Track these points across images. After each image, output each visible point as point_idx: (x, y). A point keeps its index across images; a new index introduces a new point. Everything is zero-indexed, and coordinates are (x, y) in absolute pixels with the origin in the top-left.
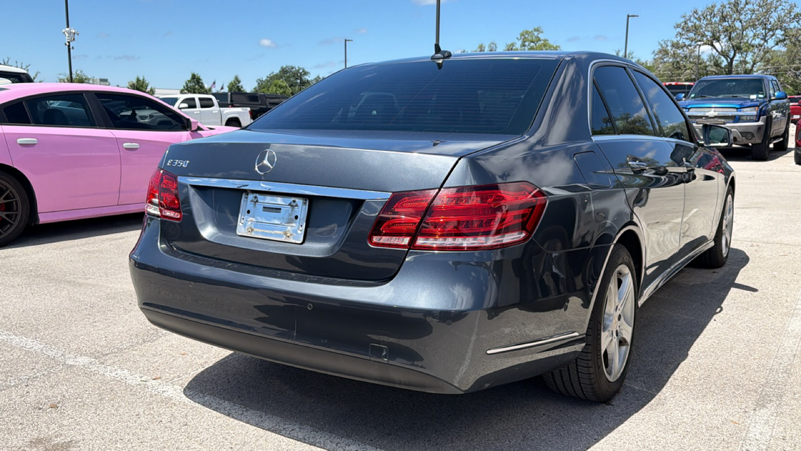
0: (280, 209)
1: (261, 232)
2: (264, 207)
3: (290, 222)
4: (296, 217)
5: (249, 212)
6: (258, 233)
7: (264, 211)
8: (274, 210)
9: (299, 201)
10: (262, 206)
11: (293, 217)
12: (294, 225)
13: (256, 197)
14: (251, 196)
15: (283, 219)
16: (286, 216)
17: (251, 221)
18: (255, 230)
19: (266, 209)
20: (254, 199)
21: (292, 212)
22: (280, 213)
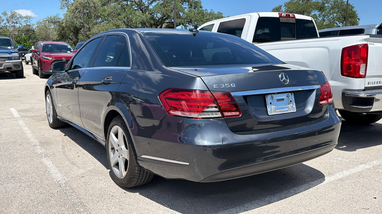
0: (284, 99)
1: (279, 111)
2: (277, 100)
3: (289, 104)
4: (291, 101)
5: (271, 103)
6: (278, 112)
7: (277, 101)
8: (281, 100)
9: (290, 94)
10: (276, 100)
11: (290, 101)
12: (291, 105)
13: (272, 96)
14: (269, 96)
15: (286, 103)
16: (287, 102)
17: (273, 107)
18: (276, 111)
19: (278, 100)
20: (271, 97)
21: (289, 99)
22: (284, 101)
